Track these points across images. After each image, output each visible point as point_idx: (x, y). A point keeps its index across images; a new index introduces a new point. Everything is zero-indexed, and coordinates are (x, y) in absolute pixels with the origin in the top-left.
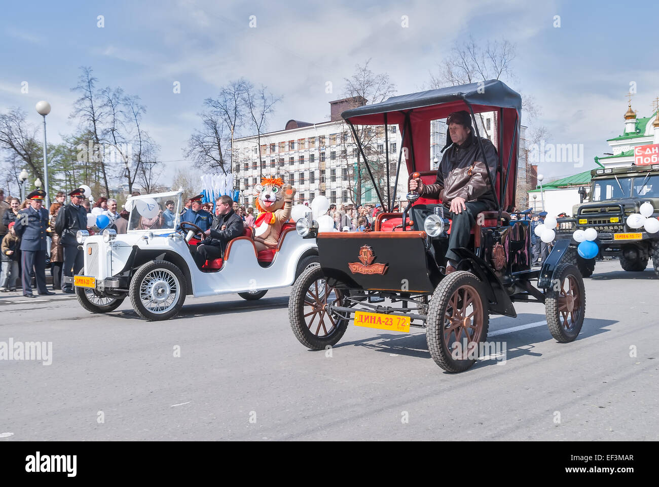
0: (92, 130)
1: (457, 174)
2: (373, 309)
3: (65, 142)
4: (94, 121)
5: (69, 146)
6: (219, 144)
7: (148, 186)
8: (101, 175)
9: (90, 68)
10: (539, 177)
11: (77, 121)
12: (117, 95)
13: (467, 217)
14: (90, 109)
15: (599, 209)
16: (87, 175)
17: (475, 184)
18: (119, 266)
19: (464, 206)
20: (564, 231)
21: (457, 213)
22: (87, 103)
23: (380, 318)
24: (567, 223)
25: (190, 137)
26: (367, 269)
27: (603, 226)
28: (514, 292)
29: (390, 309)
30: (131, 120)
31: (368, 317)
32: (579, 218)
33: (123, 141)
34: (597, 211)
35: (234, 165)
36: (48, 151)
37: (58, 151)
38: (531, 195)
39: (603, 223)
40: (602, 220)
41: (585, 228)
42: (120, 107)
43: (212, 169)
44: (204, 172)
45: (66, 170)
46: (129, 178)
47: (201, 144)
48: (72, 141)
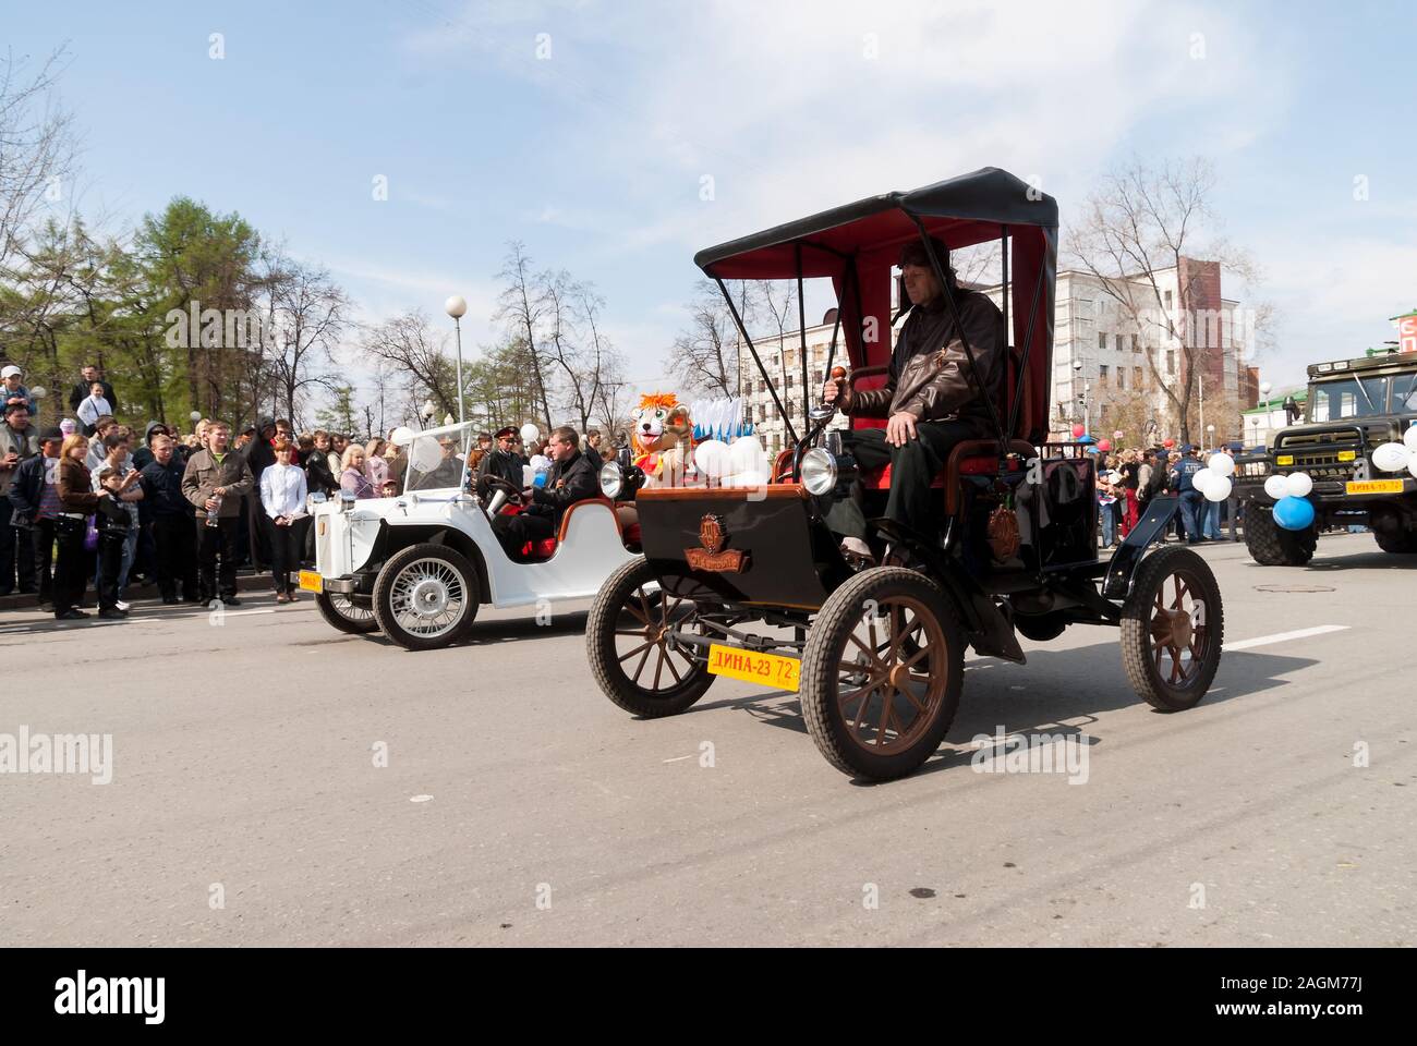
0: (526, 337)
1: (917, 367)
2: (738, 641)
3: (485, 357)
4: (528, 323)
5: (492, 362)
6: (719, 352)
7: (611, 421)
8: (540, 406)
9: (520, 242)
10: (1263, 386)
11: (503, 324)
12: (562, 281)
13: (920, 454)
14: (522, 305)
15: (1317, 437)
16: (519, 406)
17: (942, 386)
18: (363, 553)
19: (911, 430)
20: (1249, 479)
21: (897, 445)
22: (518, 296)
23: (748, 659)
24: (1254, 465)
25: (672, 342)
26: (714, 562)
27: (1327, 469)
28: (1052, 607)
29: (767, 643)
30: (583, 319)
31: (731, 656)
32: (1278, 454)
33: (572, 352)
34: (1313, 441)
35: (743, 383)
36: (463, 372)
37: (476, 372)
38: (1248, 418)
39: (1326, 462)
40: (1323, 456)
41: (1288, 471)
42: (566, 301)
43: (709, 391)
44: (696, 397)
45: (488, 399)
46: (583, 409)
47: (690, 353)
48: (496, 354)
